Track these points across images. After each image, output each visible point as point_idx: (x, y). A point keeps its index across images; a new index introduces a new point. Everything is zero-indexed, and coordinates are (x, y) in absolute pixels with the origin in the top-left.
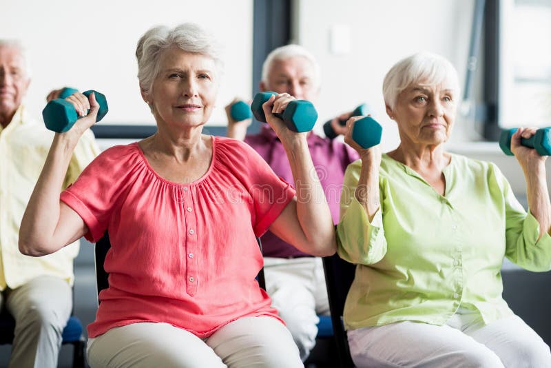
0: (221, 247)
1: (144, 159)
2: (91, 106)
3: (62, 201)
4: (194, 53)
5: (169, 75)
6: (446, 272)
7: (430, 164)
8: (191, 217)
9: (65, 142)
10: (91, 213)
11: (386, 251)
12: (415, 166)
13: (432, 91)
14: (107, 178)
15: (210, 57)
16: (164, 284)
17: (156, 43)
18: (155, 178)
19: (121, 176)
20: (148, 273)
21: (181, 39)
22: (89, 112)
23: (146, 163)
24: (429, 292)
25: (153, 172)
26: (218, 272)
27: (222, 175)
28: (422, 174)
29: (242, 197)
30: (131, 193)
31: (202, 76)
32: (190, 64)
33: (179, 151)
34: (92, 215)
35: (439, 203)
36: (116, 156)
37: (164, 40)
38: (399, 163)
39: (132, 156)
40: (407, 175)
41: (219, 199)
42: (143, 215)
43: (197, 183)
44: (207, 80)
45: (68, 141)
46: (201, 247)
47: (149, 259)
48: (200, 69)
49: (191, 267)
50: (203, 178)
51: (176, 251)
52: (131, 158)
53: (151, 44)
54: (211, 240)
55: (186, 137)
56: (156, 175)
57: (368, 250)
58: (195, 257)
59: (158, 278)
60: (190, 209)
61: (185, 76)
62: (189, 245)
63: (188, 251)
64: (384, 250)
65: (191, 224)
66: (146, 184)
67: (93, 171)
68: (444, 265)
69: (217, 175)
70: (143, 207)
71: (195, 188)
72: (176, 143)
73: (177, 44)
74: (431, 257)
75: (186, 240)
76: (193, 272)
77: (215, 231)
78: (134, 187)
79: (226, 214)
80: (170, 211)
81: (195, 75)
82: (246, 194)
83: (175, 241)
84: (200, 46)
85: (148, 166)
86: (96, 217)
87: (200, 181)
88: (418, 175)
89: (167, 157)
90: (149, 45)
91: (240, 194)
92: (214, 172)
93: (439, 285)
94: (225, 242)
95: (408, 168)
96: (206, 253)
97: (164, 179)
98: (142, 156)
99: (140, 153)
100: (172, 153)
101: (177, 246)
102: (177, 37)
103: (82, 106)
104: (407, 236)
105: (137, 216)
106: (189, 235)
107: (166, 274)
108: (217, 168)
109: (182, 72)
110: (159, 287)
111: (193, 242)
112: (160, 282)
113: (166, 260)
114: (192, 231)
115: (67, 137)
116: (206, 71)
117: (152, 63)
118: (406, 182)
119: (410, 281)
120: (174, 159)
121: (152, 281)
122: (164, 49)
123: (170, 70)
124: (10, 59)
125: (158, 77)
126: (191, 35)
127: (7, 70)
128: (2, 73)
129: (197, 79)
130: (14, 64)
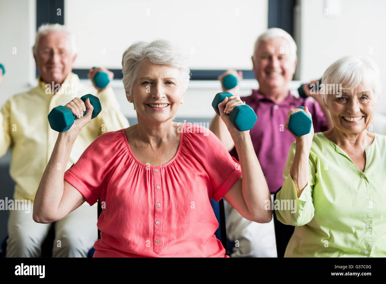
0: (181, 217)
1: (127, 146)
2: (87, 109)
3: (65, 180)
4: (161, 65)
5: (142, 82)
6: (359, 233)
7: (356, 144)
8: (159, 194)
9: (67, 138)
10: (87, 188)
11: (313, 215)
12: (343, 145)
13: (351, 94)
14: (98, 160)
15: (174, 67)
16: (137, 245)
17: (133, 57)
18: (134, 161)
19: (109, 159)
20: (124, 237)
21: (150, 54)
22: (85, 114)
23: (128, 149)
24: (345, 248)
25: (133, 157)
26: (178, 236)
27: (186, 159)
28: (348, 152)
29: (201, 176)
30: (115, 173)
31: (168, 82)
32: (157, 73)
33: (153, 140)
34: (88, 190)
35: (358, 178)
36: (107, 142)
37: (138, 54)
38: (332, 143)
39: (119, 142)
40: (336, 153)
41: (181, 178)
42: (122, 191)
43: (166, 166)
44: (172, 85)
45: (69, 137)
46: (166, 217)
47: (125, 226)
48: (166, 77)
49: (157, 232)
50: (171, 162)
51: (147, 220)
52: (117, 144)
53: (130, 57)
54: (174, 211)
55: (158, 129)
56: (135, 159)
57: (297, 217)
58: (160, 224)
59: (132, 241)
60: (159, 187)
61: (154, 83)
63: (156, 220)
64: (312, 215)
65: (159, 199)
66: (127, 166)
67: (89, 155)
68: (358, 228)
69: (182, 158)
70: (122, 186)
71: (164, 170)
72: (151, 134)
73: (148, 58)
74: (347, 221)
76: (159, 236)
77: (177, 204)
78: (117, 169)
79: (186, 191)
80: (143, 189)
81: (163, 82)
82: (204, 173)
83: (146, 212)
84: (165, 60)
85: (129, 152)
86: (90, 190)
87: (168, 164)
88: (344, 153)
89: (144, 145)
90: (127, 59)
91: (200, 173)
92: (180, 156)
93: (353, 243)
94: (184, 213)
95: (338, 147)
96: (169, 221)
97: (140, 162)
98: (126, 143)
99: (125, 140)
100: (148, 142)
101: (147, 215)
102: (147, 53)
103: (79, 109)
104: (330, 205)
105: (118, 193)
106: (157, 208)
107: (138, 237)
108: (182, 153)
109: (151, 80)
110: (133, 247)
112: (134, 244)
113: (138, 227)
114: (159, 205)
115: (67, 134)
116: (171, 78)
117: (131, 72)
118: (334, 159)
119: (331, 239)
120: (149, 146)
121: (128, 243)
122: (138, 62)
123: (142, 78)
124: (58, 42)
125: (135, 83)
126: (158, 51)
127: (56, 51)
128: (52, 53)
129: (164, 85)
130: (61, 46)
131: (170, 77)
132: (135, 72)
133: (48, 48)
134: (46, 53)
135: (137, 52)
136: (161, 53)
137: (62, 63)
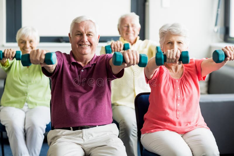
4: (176, 35)
5: (168, 43)
17: (163, 31)
31: (179, 43)
32: (174, 39)
44: (181, 44)
46: (182, 102)
48: (178, 40)
49: (178, 109)
53: (162, 31)
58: (180, 105)
60: (178, 89)
62: (178, 101)
63: (177, 103)
65: (179, 94)
71: (180, 81)
73: (170, 32)
75: (177, 99)
84: (177, 33)
102: (170, 30)
111: (179, 100)
114: (179, 96)
117: (162, 38)
122: (166, 34)
123: (167, 41)
124: (131, 21)
125: (164, 43)
126: (175, 29)
127: (130, 25)
128: (128, 27)
129: (177, 44)
130: (133, 23)
131: (180, 40)
132: (165, 38)
133: (126, 24)
134: (125, 26)
135: (165, 29)
136: (176, 29)
137: (134, 31)
